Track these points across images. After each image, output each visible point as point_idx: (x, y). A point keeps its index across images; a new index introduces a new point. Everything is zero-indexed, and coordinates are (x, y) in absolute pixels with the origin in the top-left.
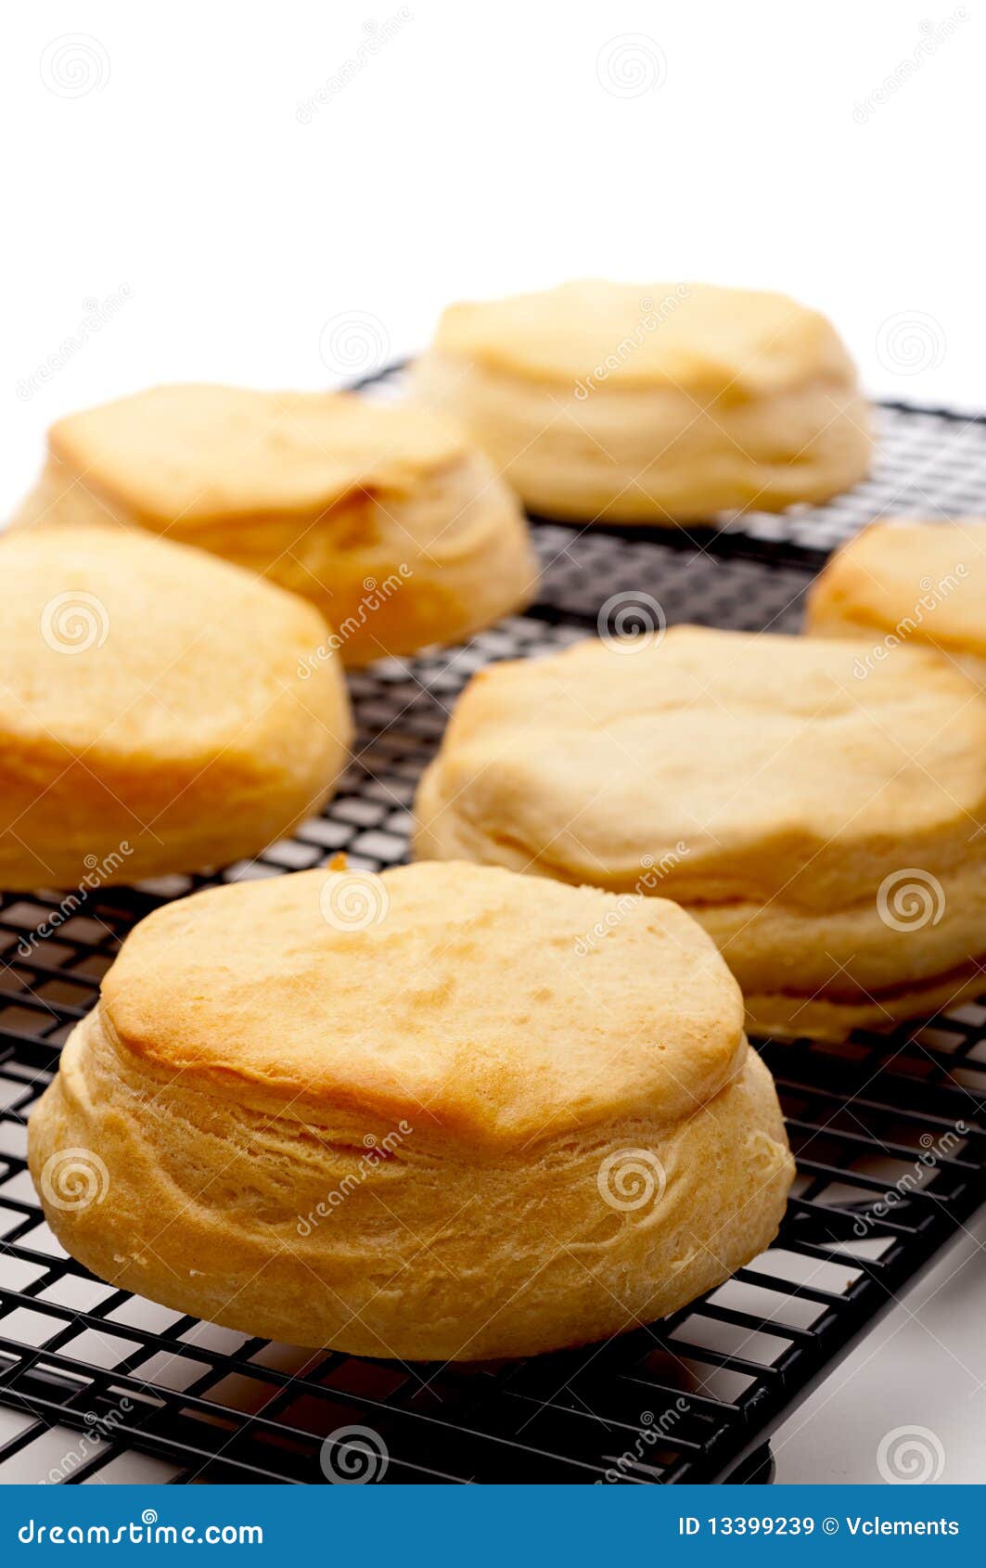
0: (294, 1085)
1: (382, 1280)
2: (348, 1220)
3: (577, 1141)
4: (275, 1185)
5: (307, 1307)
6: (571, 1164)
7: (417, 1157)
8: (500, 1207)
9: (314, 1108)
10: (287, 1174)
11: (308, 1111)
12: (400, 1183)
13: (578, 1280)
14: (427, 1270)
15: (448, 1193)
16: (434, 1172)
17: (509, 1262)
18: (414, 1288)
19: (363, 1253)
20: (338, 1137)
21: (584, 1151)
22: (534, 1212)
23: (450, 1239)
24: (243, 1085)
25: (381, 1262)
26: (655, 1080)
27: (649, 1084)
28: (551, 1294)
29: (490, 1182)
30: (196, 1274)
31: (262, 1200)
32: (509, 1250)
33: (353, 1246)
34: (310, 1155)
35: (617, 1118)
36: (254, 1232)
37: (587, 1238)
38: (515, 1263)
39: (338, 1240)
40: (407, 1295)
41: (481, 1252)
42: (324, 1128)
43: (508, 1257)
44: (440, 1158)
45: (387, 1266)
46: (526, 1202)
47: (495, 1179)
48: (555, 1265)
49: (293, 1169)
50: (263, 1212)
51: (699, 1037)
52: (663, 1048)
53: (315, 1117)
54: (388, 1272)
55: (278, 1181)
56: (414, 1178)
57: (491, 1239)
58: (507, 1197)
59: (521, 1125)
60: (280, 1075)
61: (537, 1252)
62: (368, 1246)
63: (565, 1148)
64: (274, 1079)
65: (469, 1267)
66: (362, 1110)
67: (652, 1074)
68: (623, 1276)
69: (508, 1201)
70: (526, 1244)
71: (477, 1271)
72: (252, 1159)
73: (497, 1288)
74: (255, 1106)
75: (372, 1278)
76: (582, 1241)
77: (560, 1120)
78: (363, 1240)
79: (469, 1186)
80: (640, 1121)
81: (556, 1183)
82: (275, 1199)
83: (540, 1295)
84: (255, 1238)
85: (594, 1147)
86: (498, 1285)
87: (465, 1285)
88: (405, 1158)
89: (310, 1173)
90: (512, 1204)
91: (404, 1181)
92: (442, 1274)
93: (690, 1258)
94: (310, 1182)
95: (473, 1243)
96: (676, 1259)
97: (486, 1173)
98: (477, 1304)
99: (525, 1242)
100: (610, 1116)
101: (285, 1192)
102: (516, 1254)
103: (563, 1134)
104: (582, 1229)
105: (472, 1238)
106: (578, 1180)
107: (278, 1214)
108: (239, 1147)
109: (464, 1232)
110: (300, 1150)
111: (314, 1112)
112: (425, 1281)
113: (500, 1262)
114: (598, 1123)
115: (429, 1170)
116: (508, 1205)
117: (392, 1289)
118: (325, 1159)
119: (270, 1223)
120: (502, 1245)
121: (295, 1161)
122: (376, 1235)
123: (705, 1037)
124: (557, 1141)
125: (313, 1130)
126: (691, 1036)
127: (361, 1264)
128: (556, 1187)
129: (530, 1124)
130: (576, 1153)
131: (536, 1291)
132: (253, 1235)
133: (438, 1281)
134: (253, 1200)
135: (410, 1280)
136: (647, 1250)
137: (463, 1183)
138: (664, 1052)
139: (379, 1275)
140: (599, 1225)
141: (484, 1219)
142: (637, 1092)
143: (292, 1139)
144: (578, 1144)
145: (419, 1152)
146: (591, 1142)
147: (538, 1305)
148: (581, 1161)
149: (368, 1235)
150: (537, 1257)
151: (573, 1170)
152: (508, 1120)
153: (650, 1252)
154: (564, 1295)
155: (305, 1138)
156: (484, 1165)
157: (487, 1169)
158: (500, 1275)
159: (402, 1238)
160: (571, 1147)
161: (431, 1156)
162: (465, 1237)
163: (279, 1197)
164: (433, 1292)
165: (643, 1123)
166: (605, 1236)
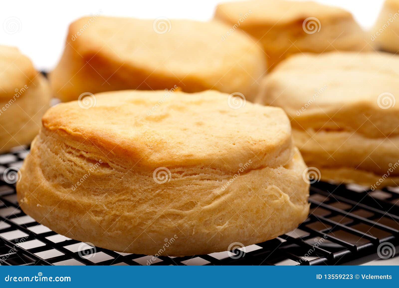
0: (80, 135)
1: (97, 213)
2: (89, 188)
3: (183, 171)
4: (68, 173)
5: (71, 221)
6: (179, 179)
7: (117, 167)
8: (145, 191)
9: (85, 145)
10: (72, 169)
11: (83, 145)
12: (109, 176)
13: (172, 224)
14: (112, 211)
15: (126, 182)
16: (122, 174)
17: (144, 212)
18: (107, 217)
19: (91, 201)
20: (90, 156)
21: (186, 175)
22: (158, 195)
23: (124, 200)
24: (66, 135)
25: (97, 206)
26: (225, 154)
27: (222, 155)
28: (160, 228)
29: (143, 180)
30: (39, 206)
31: (64, 179)
32: (146, 208)
33: (88, 198)
34: (81, 162)
35: (203, 165)
36: (59, 191)
37: (178, 208)
38: (147, 213)
39: (84, 195)
40: (104, 220)
41: (134, 206)
42: (87, 153)
43: (145, 210)
44: (125, 168)
45: (99, 207)
46: (157, 190)
47: (146, 180)
48: (163, 217)
49: (74, 167)
50: (63, 184)
51: (252, 143)
52: (234, 144)
53: (85, 148)
54: (98, 210)
55: (70, 172)
56: (114, 175)
57: (140, 202)
58: (149, 187)
59: (159, 160)
60: (77, 132)
61: (156, 210)
62: (94, 199)
63: (178, 172)
64: (75, 133)
65: (128, 212)
66: (99, 146)
67: (224, 152)
68: (193, 226)
69: (149, 189)
70: (152, 206)
71: (131, 214)
72: (63, 163)
73: (138, 222)
74: (68, 143)
75: (93, 211)
76: (177, 209)
77: (176, 160)
78: (93, 196)
79: (135, 181)
80: (215, 169)
81: (170, 185)
82: (67, 179)
83: (155, 228)
84: (58, 193)
85: (191, 175)
86: (138, 221)
87: (126, 219)
88: (112, 167)
89: (80, 169)
90: (150, 190)
91: (111, 175)
92: (118, 213)
93: (226, 225)
94: (79, 172)
95: (132, 202)
96: (219, 225)
97: (142, 176)
98: (129, 227)
99: (152, 205)
100: (200, 164)
101: (70, 176)
102: (148, 209)
103: (177, 167)
104: (178, 204)
105: (132, 201)
106: (180, 186)
107: (67, 185)
108: (60, 159)
109: (129, 198)
110: (78, 161)
111: (85, 146)
112: (111, 215)
113: (141, 212)
114: (194, 166)
115: (120, 172)
116: (149, 190)
117: (99, 216)
118: (85, 164)
119: (65, 188)
120: (143, 205)
121: (76, 164)
122: (98, 195)
123: (255, 144)
124: (174, 169)
125: (84, 153)
126: (249, 142)
127: (90, 206)
128: (170, 186)
129: (164, 160)
130: (182, 175)
131: (153, 225)
132: (58, 192)
133: (116, 216)
134: (61, 179)
135: (106, 214)
136: (205, 218)
137: (133, 179)
138: (234, 146)
139: (95, 211)
140: (186, 204)
141: (138, 194)
142: (214, 157)
143: (77, 156)
144: (184, 172)
145: (118, 165)
146: (190, 172)
147: (154, 232)
148: (183, 179)
149: (95, 195)
150: (156, 212)
151: (179, 181)
152: (155, 157)
153: (206, 219)
154: (166, 229)
155: (82, 156)
156: (142, 173)
157: (143, 175)
158: (140, 217)
159: (106, 197)
160: (180, 173)
161: (121, 167)
162: (129, 200)
163: (68, 178)
164: (114, 220)
165: (217, 170)
166: (188, 209)
